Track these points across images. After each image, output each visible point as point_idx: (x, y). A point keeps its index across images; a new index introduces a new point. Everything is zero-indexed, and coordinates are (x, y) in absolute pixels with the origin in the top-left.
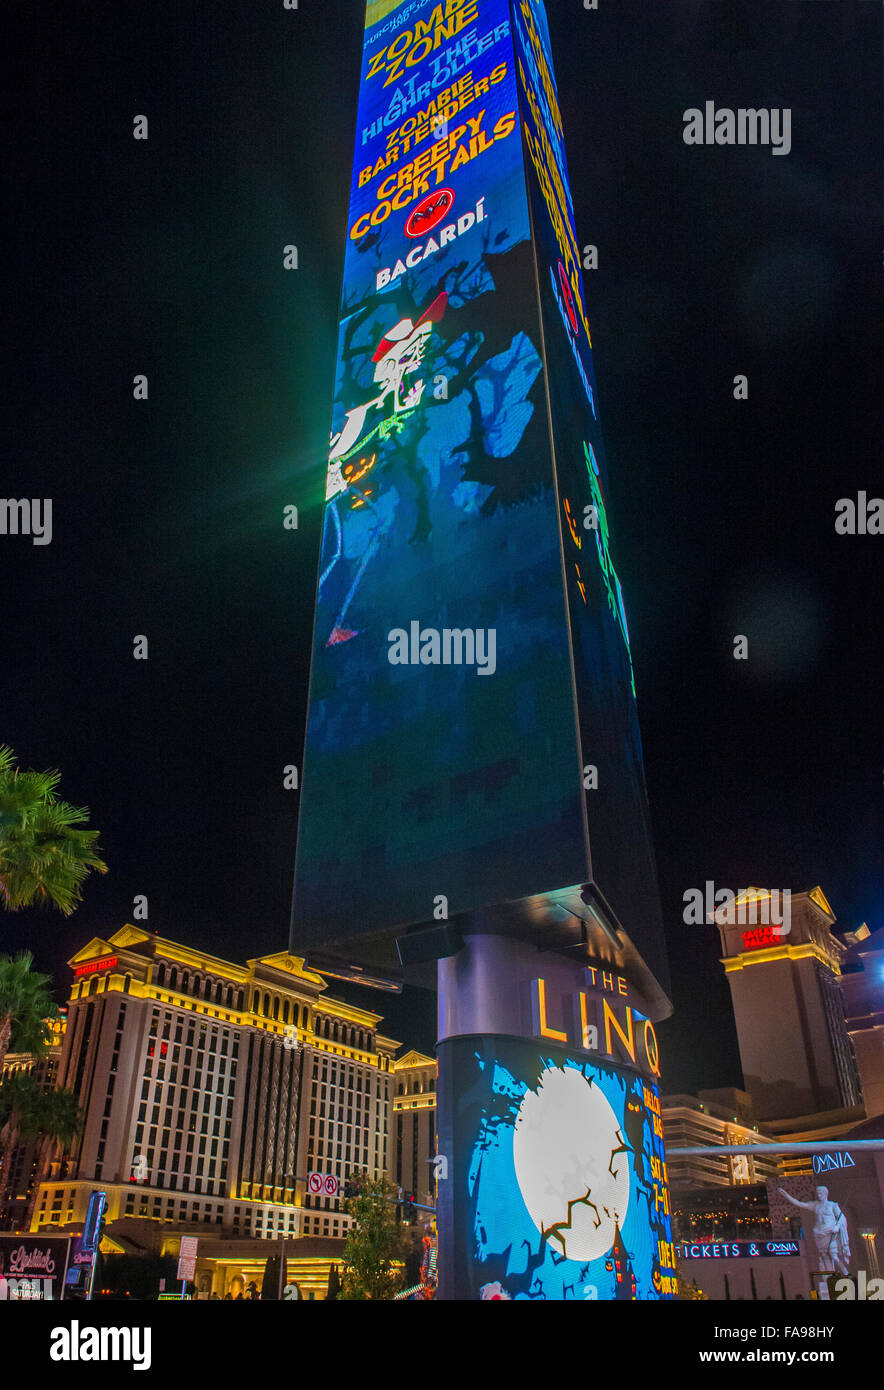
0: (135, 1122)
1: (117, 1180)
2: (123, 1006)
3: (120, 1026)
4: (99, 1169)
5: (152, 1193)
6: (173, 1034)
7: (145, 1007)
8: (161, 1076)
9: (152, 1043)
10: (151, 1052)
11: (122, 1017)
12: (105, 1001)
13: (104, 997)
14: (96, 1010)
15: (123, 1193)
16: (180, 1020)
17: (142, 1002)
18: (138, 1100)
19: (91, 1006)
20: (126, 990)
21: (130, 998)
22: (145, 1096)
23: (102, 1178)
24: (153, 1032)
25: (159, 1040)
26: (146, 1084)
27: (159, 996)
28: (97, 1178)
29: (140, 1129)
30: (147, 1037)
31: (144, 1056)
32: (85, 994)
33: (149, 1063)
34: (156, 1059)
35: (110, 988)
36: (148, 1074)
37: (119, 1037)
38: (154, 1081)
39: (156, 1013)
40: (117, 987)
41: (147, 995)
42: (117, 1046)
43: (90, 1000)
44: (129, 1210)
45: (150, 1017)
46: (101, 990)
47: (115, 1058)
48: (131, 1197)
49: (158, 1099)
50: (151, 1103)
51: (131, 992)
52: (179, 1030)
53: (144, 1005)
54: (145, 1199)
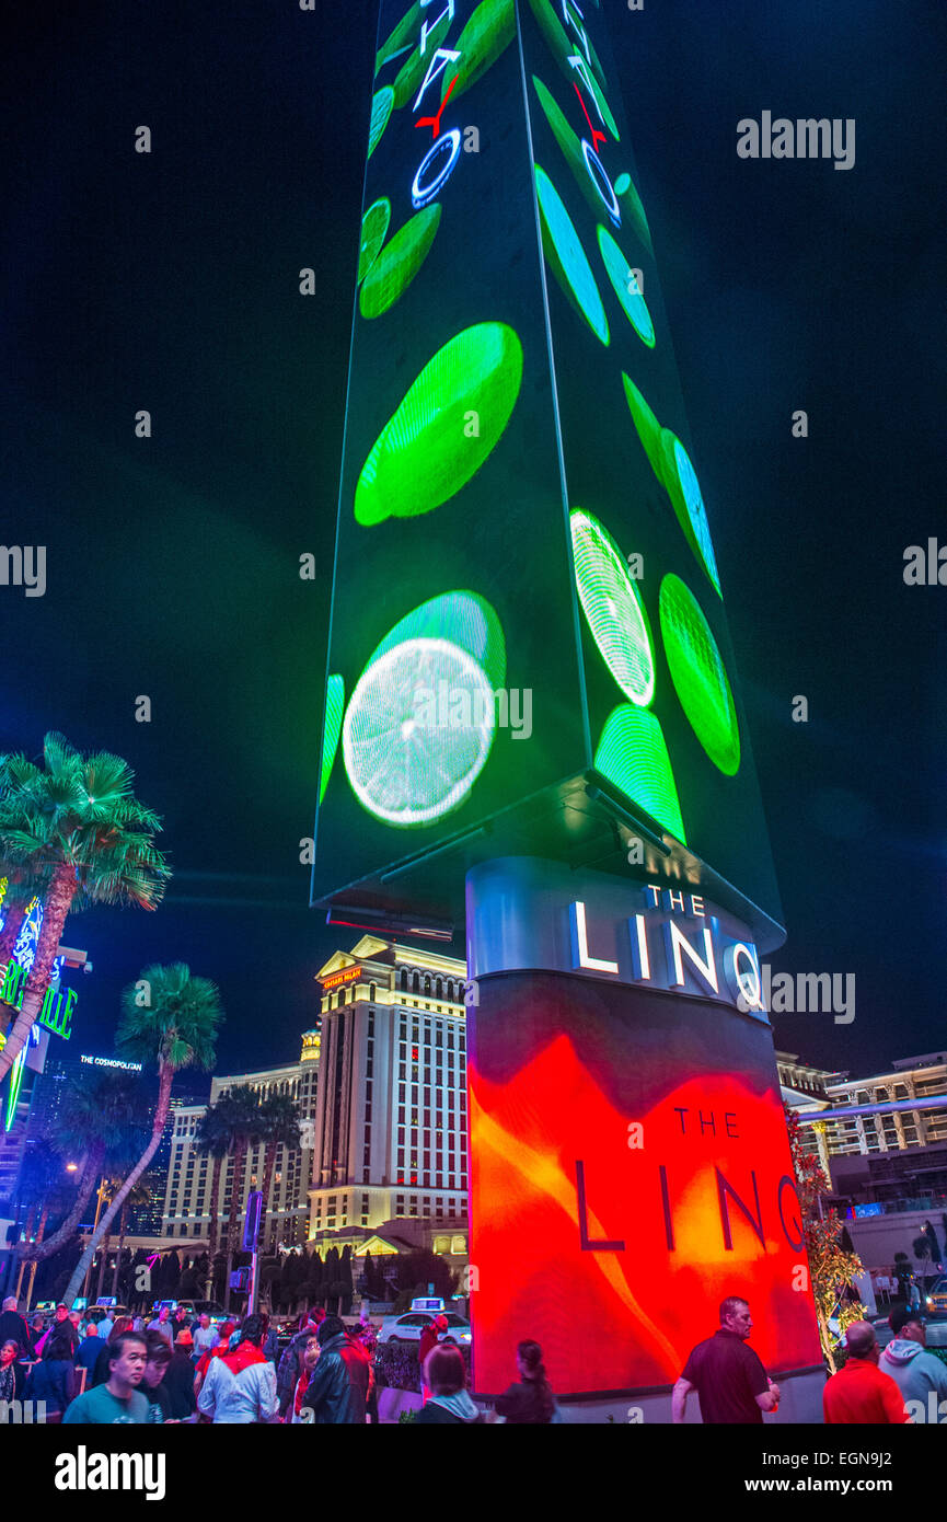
0: (396, 1126)
1: (385, 1183)
2: (372, 1015)
3: (371, 1034)
4: (366, 1172)
5: (421, 1193)
6: (421, 1037)
7: (392, 1013)
8: (415, 1079)
9: (403, 1047)
10: (403, 1056)
11: (371, 1025)
12: (354, 1011)
13: (352, 1007)
14: (346, 1020)
15: (392, 1196)
16: (427, 1023)
17: (389, 1009)
18: (396, 1104)
19: (342, 1017)
20: (373, 998)
21: (377, 1006)
22: (402, 1099)
23: (371, 1181)
24: (403, 1037)
25: (409, 1045)
26: (402, 1087)
27: (404, 1001)
28: (366, 1182)
29: (401, 1131)
30: (397, 1042)
31: (397, 1062)
32: (335, 1005)
33: (403, 1066)
34: (409, 1062)
35: (357, 999)
36: (402, 1076)
37: (371, 1044)
38: (409, 1084)
39: (404, 1018)
40: (363, 995)
41: (393, 1002)
42: (370, 1054)
43: (340, 1011)
44: (400, 1210)
45: (398, 1022)
46: (348, 1001)
47: (370, 1064)
48: (400, 1198)
49: (415, 1101)
50: (408, 1105)
51: (377, 1000)
52: (427, 1032)
53: (391, 1012)
54: (414, 1199)
